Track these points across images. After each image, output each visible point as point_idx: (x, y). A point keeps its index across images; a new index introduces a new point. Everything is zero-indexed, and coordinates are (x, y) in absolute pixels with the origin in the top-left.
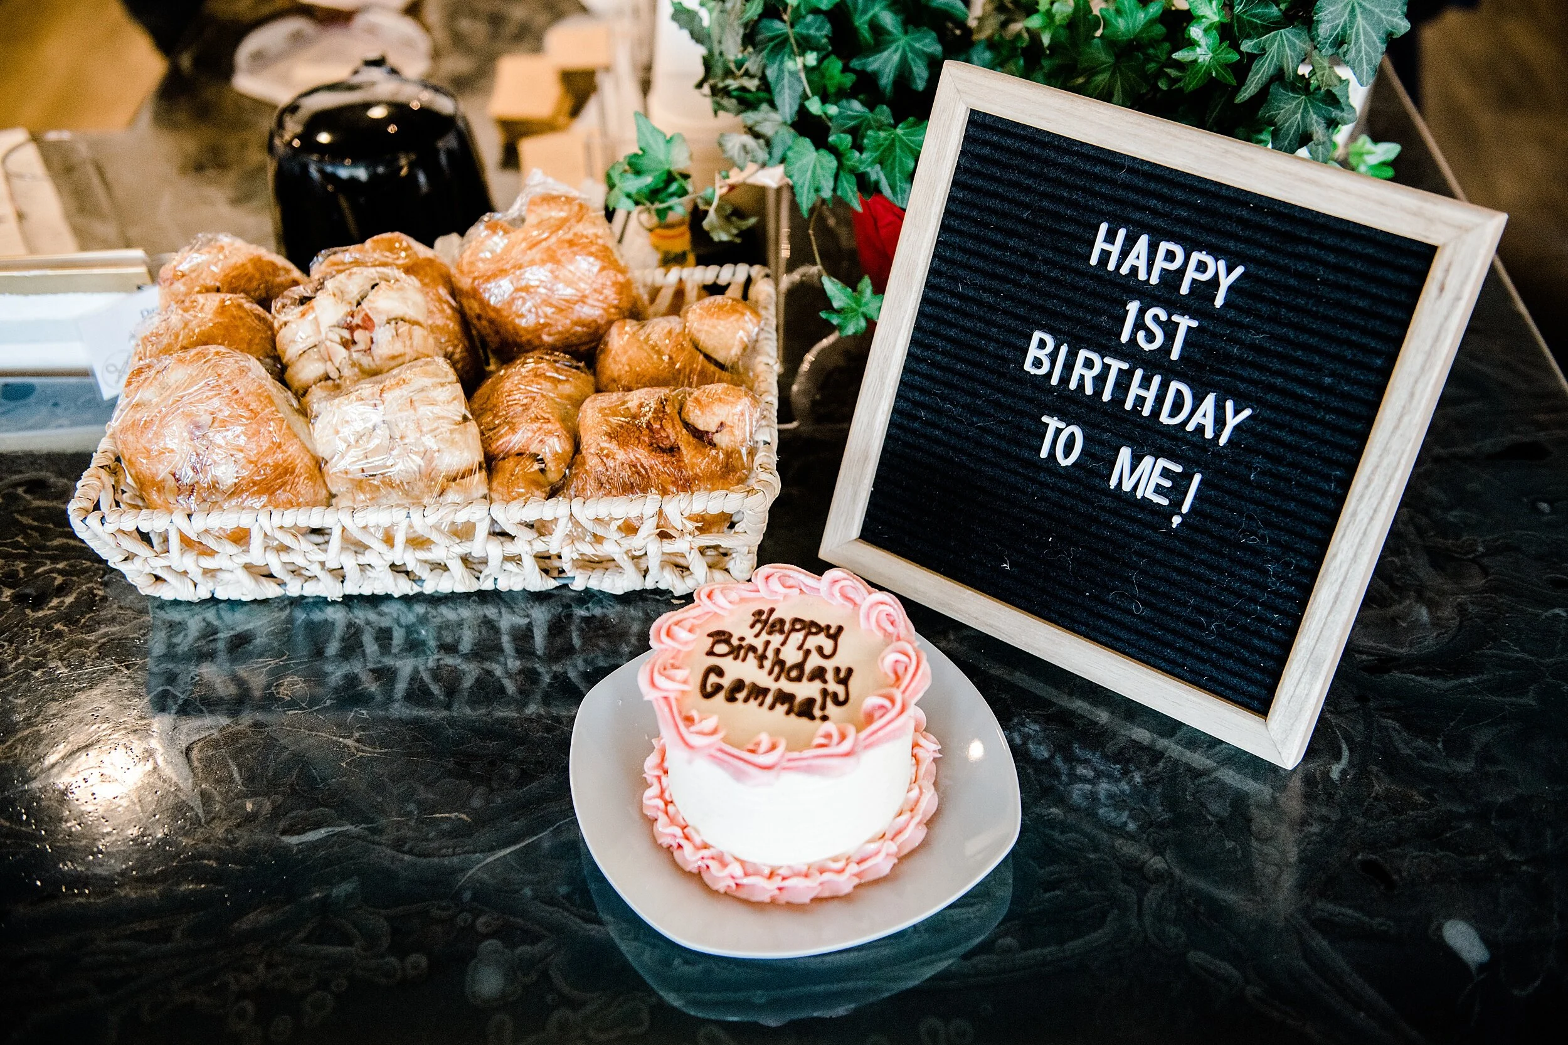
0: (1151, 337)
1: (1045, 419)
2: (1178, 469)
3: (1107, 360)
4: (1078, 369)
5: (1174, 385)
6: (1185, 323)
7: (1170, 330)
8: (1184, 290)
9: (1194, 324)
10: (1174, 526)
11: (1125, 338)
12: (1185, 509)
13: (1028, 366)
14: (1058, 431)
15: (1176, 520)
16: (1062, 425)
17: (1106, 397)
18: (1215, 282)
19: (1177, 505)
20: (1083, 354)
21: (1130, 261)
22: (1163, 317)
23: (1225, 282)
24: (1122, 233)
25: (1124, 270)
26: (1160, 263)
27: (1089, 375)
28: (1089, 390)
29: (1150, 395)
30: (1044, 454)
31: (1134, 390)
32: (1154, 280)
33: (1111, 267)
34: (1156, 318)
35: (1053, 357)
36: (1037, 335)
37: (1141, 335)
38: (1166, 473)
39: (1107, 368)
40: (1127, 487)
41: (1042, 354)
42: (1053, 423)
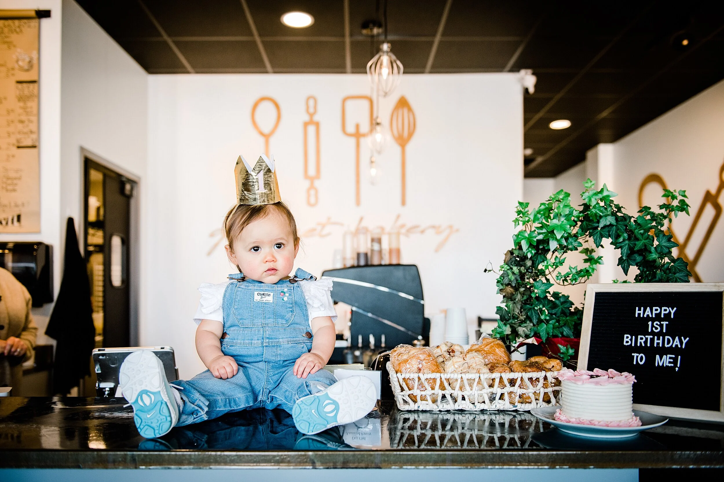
0: (656, 328)
1: (633, 354)
2: (674, 356)
3: (646, 336)
4: (639, 341)
5: (666, 337)
6: (665, 323)
7: (661, 326)
8: (662, 316)
9: (667, 323)
10: (677, 371)
11: (650, 330)
12: (678, 366)
13: (625, 344)
14: (637, 357)
15: (677, 369)
16: (638, 355)
17: (649, 345)
18: (670, 312)
19: (676, 365)
20: (639, 337)
21: (646, 313)
22: (659, 323)
23: (672, 312)
24: (642, 308)
25: (645, 316)
26: (654, 312)
27: (642, 341)
28: (643, 345)
29: (660, 341)
30: (635, 363)
31: (656, 341)
32: (654, 316)
33: (642, 316)
34: (657, 324)
35: (631, 340)
36: (626, 336)
37: (654, 328)
38: (670, 358)
39: (647, 339)
40: (661, 364)
41: (628, 340)
42: (635, 355)
